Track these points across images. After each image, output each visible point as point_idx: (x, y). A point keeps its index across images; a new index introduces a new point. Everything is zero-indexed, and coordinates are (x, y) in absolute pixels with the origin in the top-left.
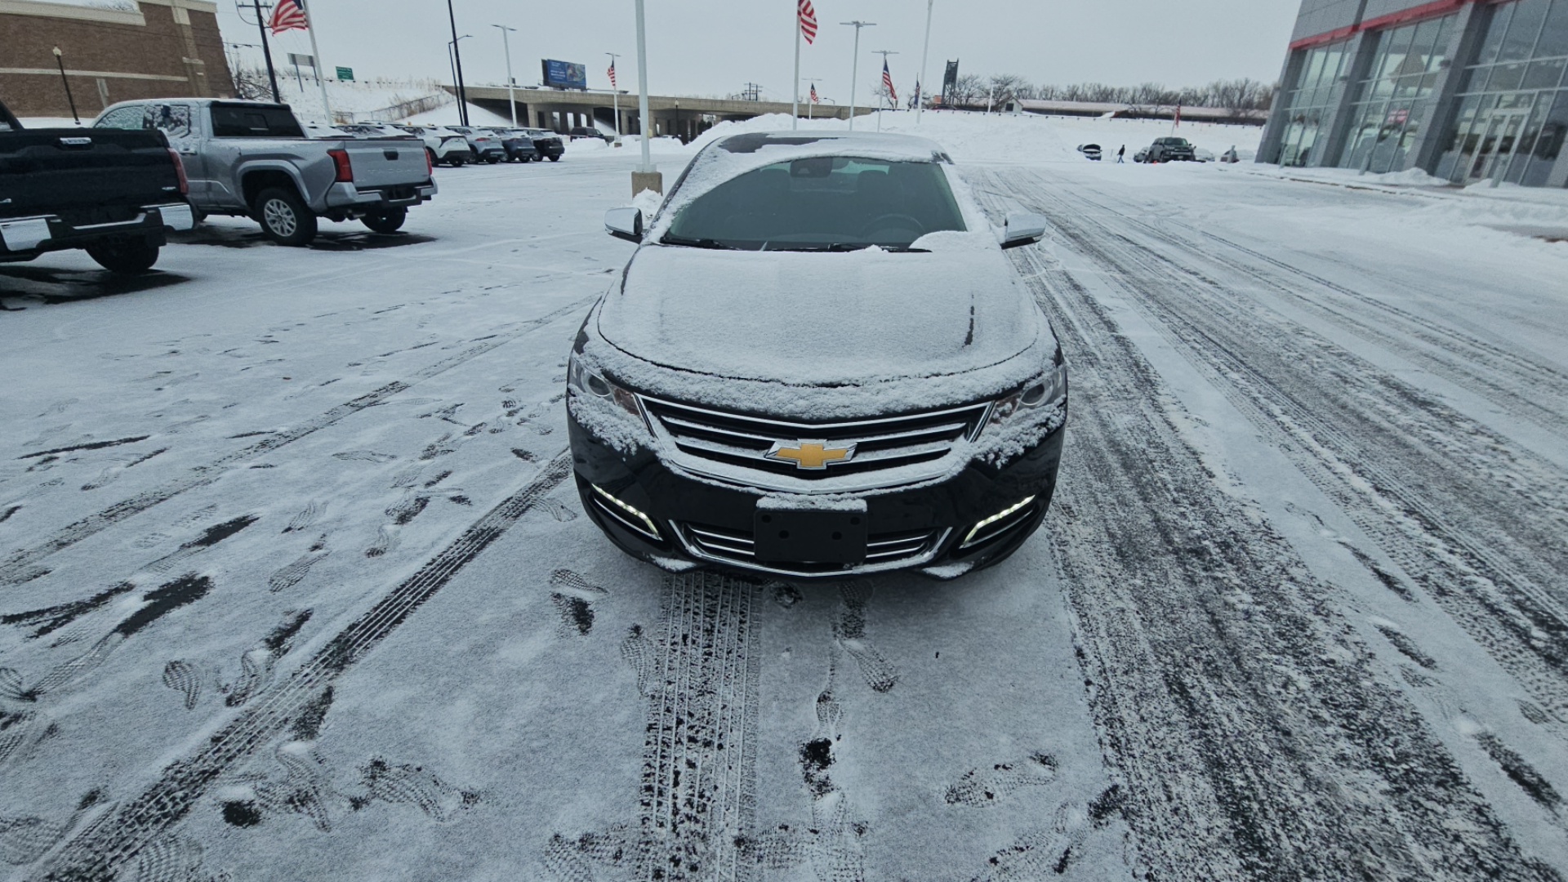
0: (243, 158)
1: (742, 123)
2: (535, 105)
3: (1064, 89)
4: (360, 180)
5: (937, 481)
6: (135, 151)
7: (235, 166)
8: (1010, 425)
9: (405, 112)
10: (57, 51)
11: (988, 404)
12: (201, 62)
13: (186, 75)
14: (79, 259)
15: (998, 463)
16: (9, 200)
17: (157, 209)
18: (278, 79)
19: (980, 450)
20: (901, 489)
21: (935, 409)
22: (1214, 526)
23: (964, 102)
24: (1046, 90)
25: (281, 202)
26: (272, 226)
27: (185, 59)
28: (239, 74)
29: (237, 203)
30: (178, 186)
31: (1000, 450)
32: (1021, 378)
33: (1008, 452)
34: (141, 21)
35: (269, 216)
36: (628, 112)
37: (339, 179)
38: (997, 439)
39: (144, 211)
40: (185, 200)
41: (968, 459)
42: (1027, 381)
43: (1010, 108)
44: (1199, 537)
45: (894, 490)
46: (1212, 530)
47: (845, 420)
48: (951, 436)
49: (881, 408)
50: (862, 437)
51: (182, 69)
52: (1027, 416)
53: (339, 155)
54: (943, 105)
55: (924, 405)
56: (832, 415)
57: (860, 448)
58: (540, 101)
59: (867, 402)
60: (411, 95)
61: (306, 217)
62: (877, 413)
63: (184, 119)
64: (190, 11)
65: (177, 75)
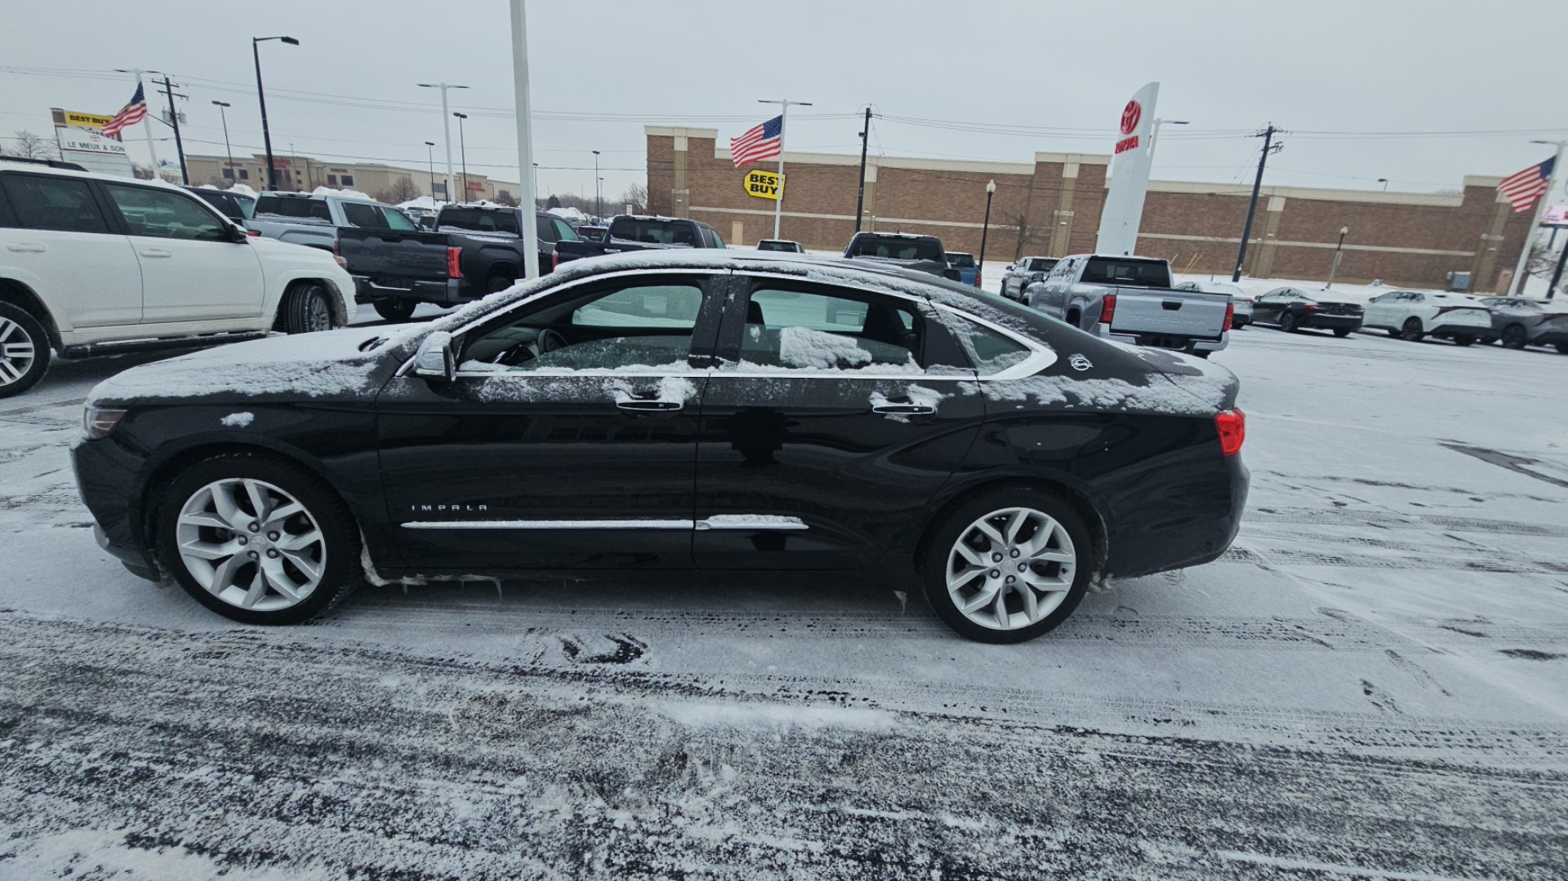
4: (1119, 322)
10: (1345, 230)
12: (1500, 239)
13: (1475, 250)
22: (23, 770)
27: (1483, 235)
44: (24, 742)
46: (20, 762)
65: (1465, 250)
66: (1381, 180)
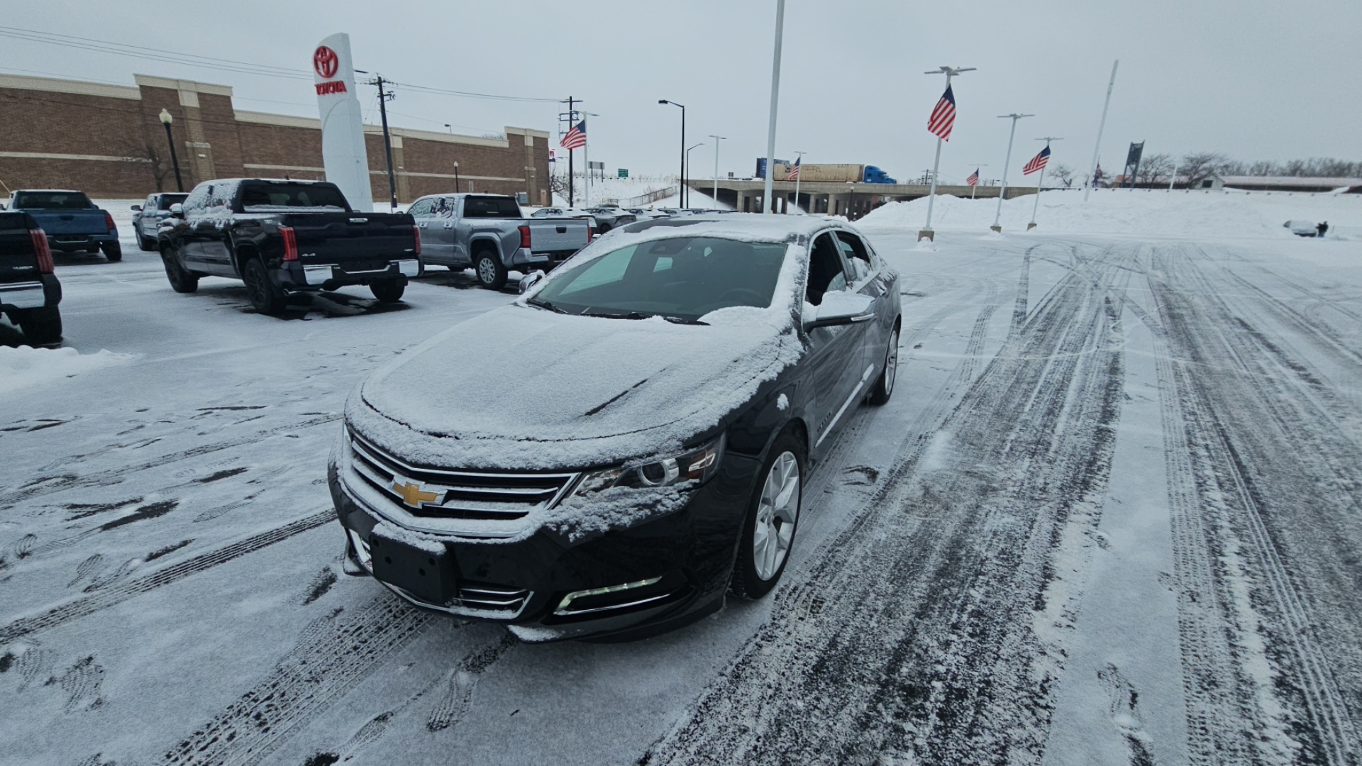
0: (474, 231)
1: (907, 202)
2: (744, 192)
3: (1284, 164)
4: (535, 247)
5: (506, 541)
6: (392, 227)
7: (469, 236)
8: (600, 500)
9: (652, 198)
10: (456, 164)
11: (573, 476)
12: (534, 169)
13: (524, 177)
14: (364, 292)
15: (571, 536)
16: (314, 254)
17: (398, 263)
18: (574, 178)
19: (552, 519)
20: (474, 541)
21: (513, 471)
23: (1150, 180)
24: (1258, 166)
25: (489, 261)
26: (482, 276)
27: (526, 168)
28: (554, 176)
29: (466, 259)
30: (415, 249)
31: (578, 523)
32: (624, 454)
33: (587, 526)
34: (506, 145)
35: (482, 269)
36: (817, 195)
37: (522, 246)
38: (578, 512)
39: (390, 264)
40: (416, 258)
41: (538, 525)
42: (628, 459)
43: (1208, 185)
45: (468, 540)
47: (435, 467)
48: (534, 500)
49: (465, 461)
50: (454, 485)
51: (523, 174)
52: (625, 494)
53: (524, 229)
54: (1124, 184)
55: (503, 466)
56: (425, 461)
57: (450, 496)
58: (748, 189)
59: (454, 455)
60: (658, 186)
61: (502, 270)
62: (461, 467)
63: (450, 206)
64: (534, 138)
65: (520, 177)
66: (447, 126)
